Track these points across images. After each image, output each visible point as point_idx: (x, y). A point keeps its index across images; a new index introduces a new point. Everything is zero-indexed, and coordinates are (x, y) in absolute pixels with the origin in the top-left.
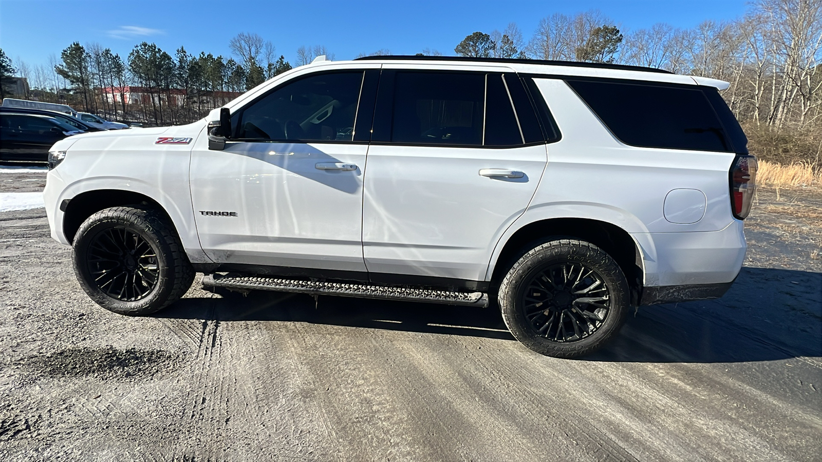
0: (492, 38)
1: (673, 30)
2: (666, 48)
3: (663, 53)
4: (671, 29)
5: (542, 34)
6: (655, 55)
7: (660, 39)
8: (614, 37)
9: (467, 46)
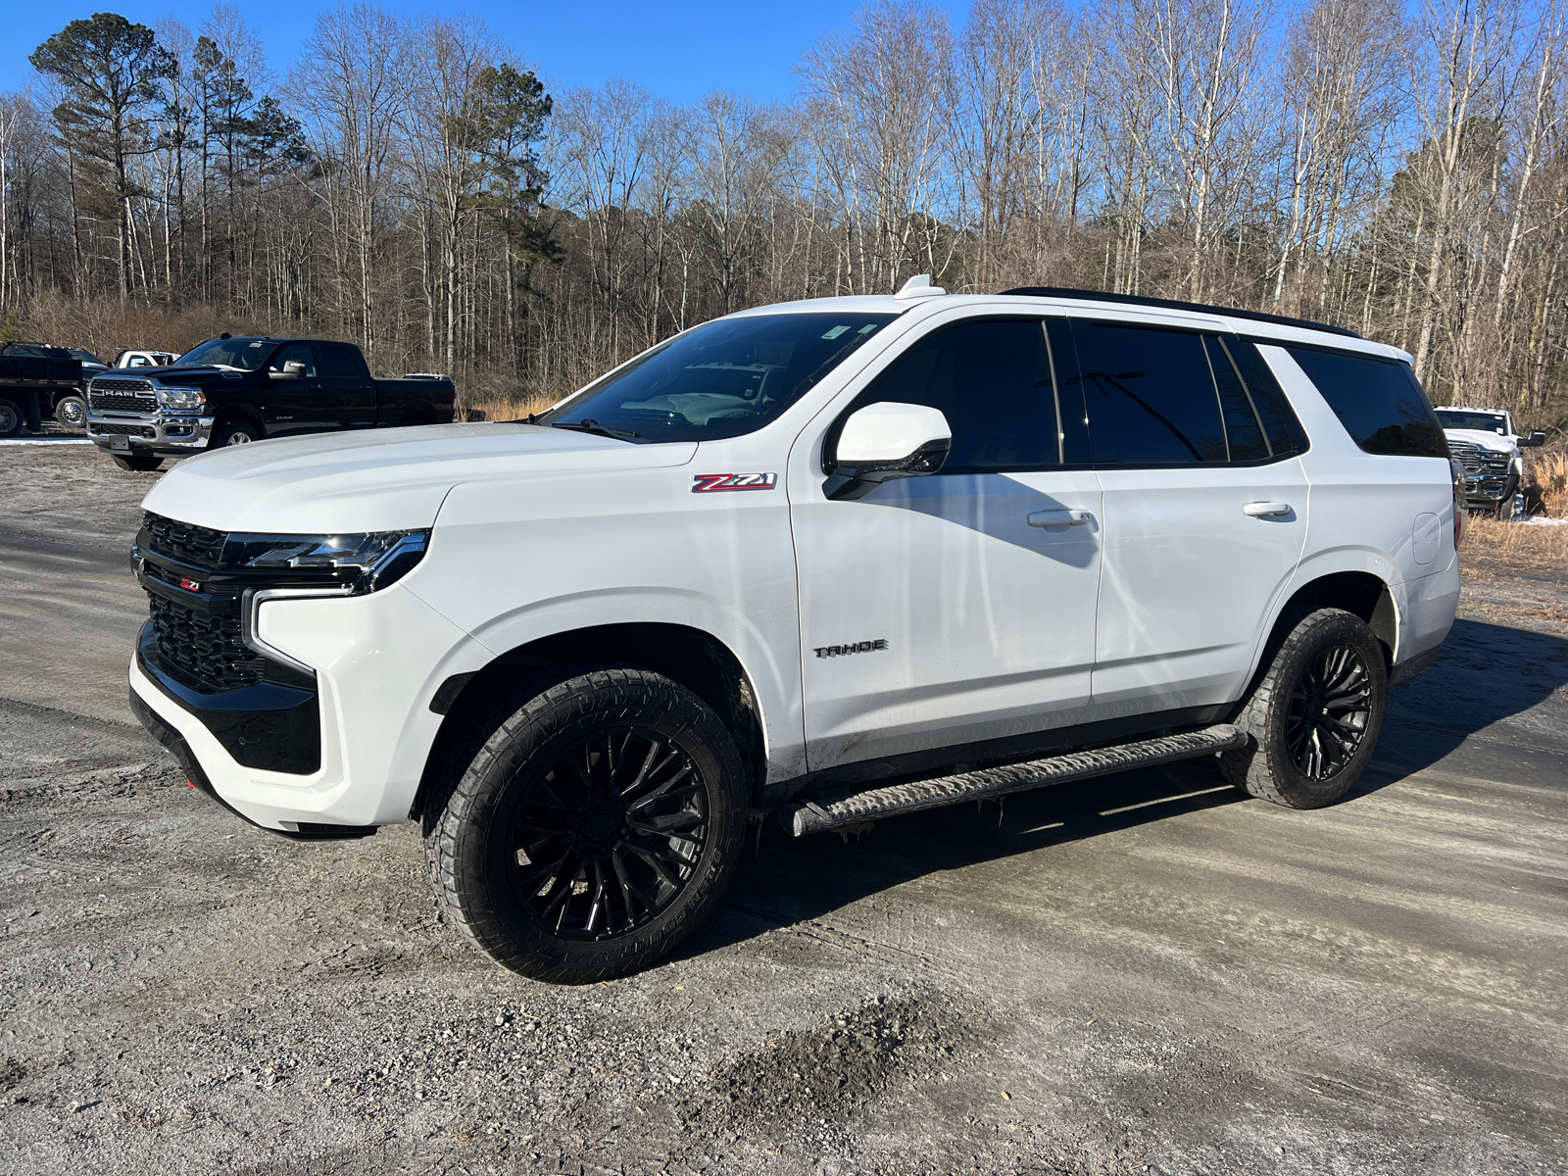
0: (162, 40)
1: (651, 102)
2: (644, 144)
3: (636, 155)
4: (646, 99)
5: (329, 55)
6: (619, 158)
7: (626, 118)
8: (535, 100)
9: (74, 52)
